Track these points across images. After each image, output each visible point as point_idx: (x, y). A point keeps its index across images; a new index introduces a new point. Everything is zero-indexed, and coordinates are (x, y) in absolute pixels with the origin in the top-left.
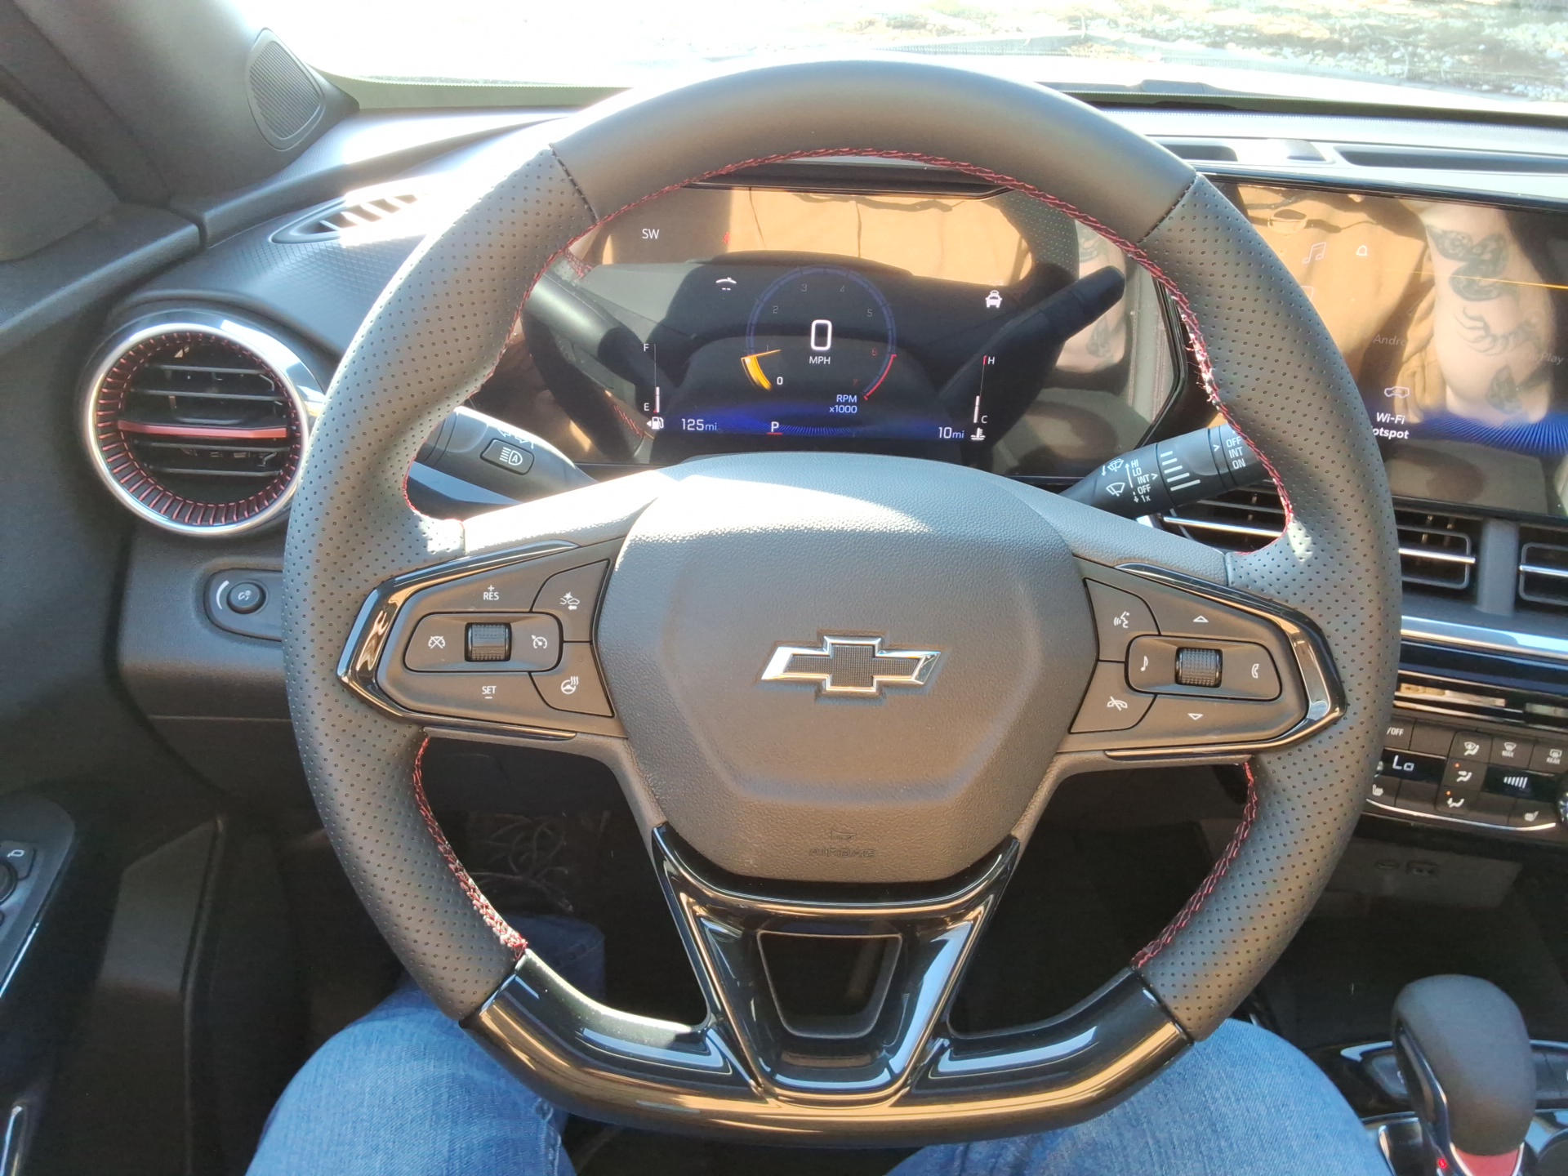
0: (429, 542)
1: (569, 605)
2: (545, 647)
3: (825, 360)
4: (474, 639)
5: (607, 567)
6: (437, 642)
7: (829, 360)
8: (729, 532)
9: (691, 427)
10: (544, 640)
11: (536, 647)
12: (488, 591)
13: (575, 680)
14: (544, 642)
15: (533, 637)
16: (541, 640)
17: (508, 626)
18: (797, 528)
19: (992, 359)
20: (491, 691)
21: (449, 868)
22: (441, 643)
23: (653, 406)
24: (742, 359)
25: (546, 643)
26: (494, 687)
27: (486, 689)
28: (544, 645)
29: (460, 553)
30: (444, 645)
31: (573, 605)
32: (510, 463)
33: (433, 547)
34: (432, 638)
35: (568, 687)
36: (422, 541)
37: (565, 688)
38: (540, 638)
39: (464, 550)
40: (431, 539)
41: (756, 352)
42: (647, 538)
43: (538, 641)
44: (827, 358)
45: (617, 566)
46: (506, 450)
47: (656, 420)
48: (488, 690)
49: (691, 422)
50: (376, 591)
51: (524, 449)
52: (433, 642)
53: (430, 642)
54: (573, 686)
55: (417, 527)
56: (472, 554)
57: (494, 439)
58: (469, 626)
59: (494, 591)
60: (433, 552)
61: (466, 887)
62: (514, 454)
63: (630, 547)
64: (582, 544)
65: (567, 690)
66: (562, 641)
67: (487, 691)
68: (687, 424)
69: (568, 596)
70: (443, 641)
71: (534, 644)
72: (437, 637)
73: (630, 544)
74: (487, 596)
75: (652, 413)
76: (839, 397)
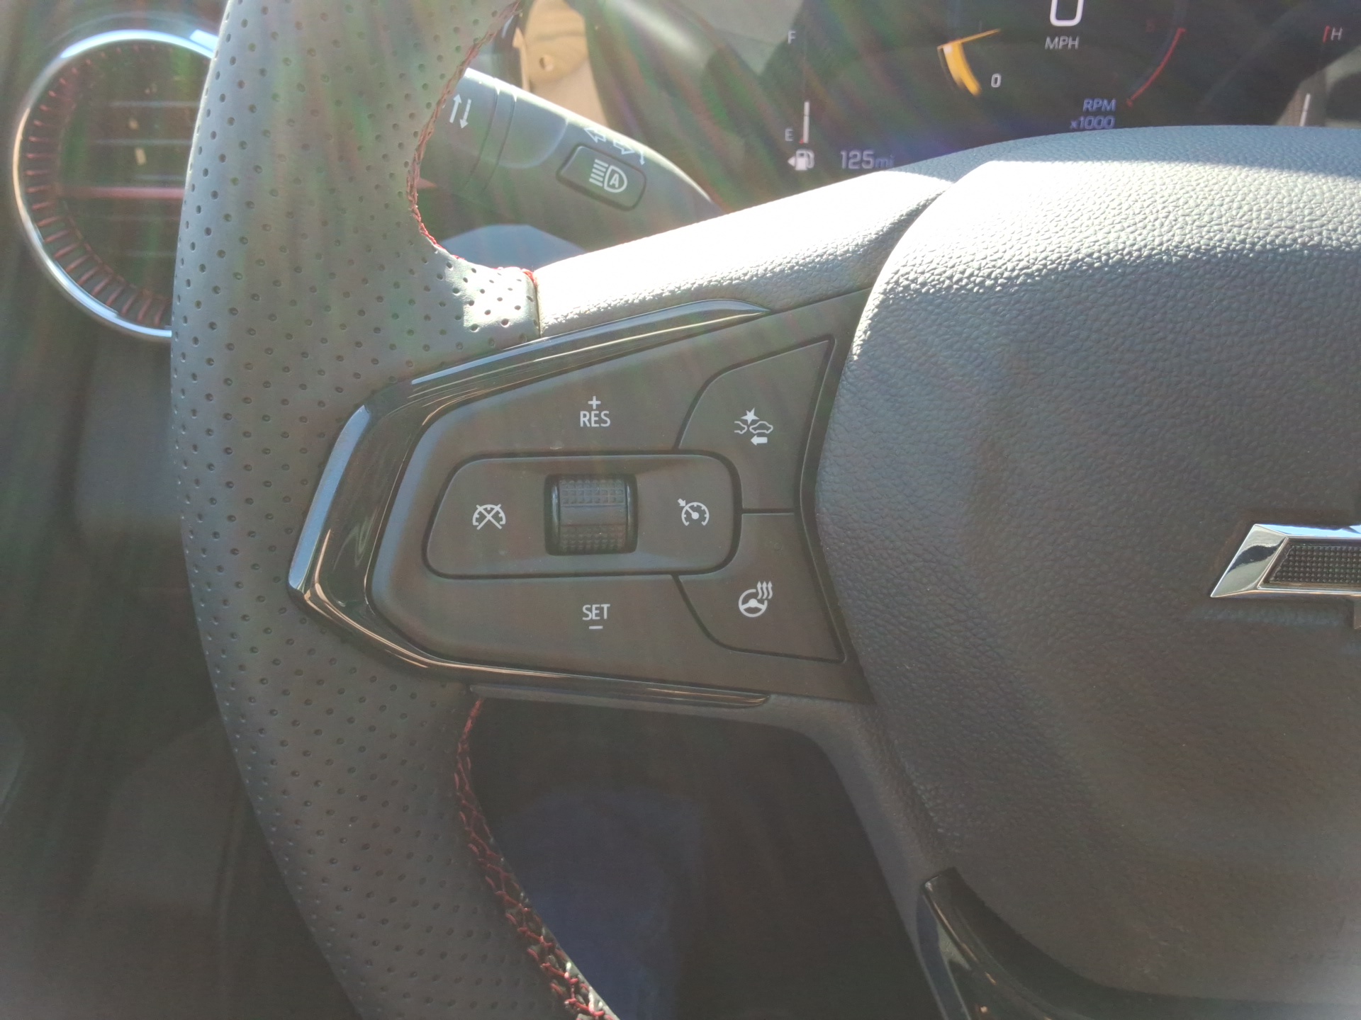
0: (467, 308)
1: (753, 435)
2: (704, 524)
3: (1071, 43)
4: (563, 509)
5: (827, 355)
6: (489, 517)
7: (1076, 43)
8: (1120, 261)
9: (854, 164)
10: (704, 507)
11: (687, 524)
12: (590, 409)
13: (765, 588)
14: (702, 513)
15: (682, 503)
16: (697, 509)
17: (630, 480)
18: (1283, 245)
19: (1337, 31)
20: (601, 614)
21: (528, 954)
22: (496, 516)
23: (797, 134)
24: (939, 48)
25: (707, 515)
26: (605, 606)
27: (590, 610)
28: (702, 518)
29: (529, 328)
30: (503, 522)
31: (760, 435)
32: (606, 188)
33: (474, 317)
34: (480, 509)
35: (753, 603)
36: (453, 305)
37: (746, 606)
38: (695, 504)
39: (537, 323)
40: (471, 303)
41: (962, 37)
42: (924, 284)
43: (690, 510)
44: (1074, 40)
45: (856, 349)
46: (599, 164)
47: (802, 155)
48: (594, 612)
49: (855, 156)
50: (362, 409)
51: (629, 163)
52: (482, 517)
53: (476, 515)
54: (761, 601)
55: (440, 276)
56: (555, 330)
57: (578, 145)
58: (552, 481)
59: (599, 408)
60: (474, 327)
61: (561, 989)
62: (613, 172)
63: (882, 306)
64: (778, 306)
65: (750, 610)
66: (738, 510)
67: (593, 615)
68: (848, 158)
69: (750, 416)
70: (502, 514)
71: (683, 516)
72: (489, 507)
73: (882, 302)
74: (587, 419)
75: (797, 145)
76: (1088, 104)
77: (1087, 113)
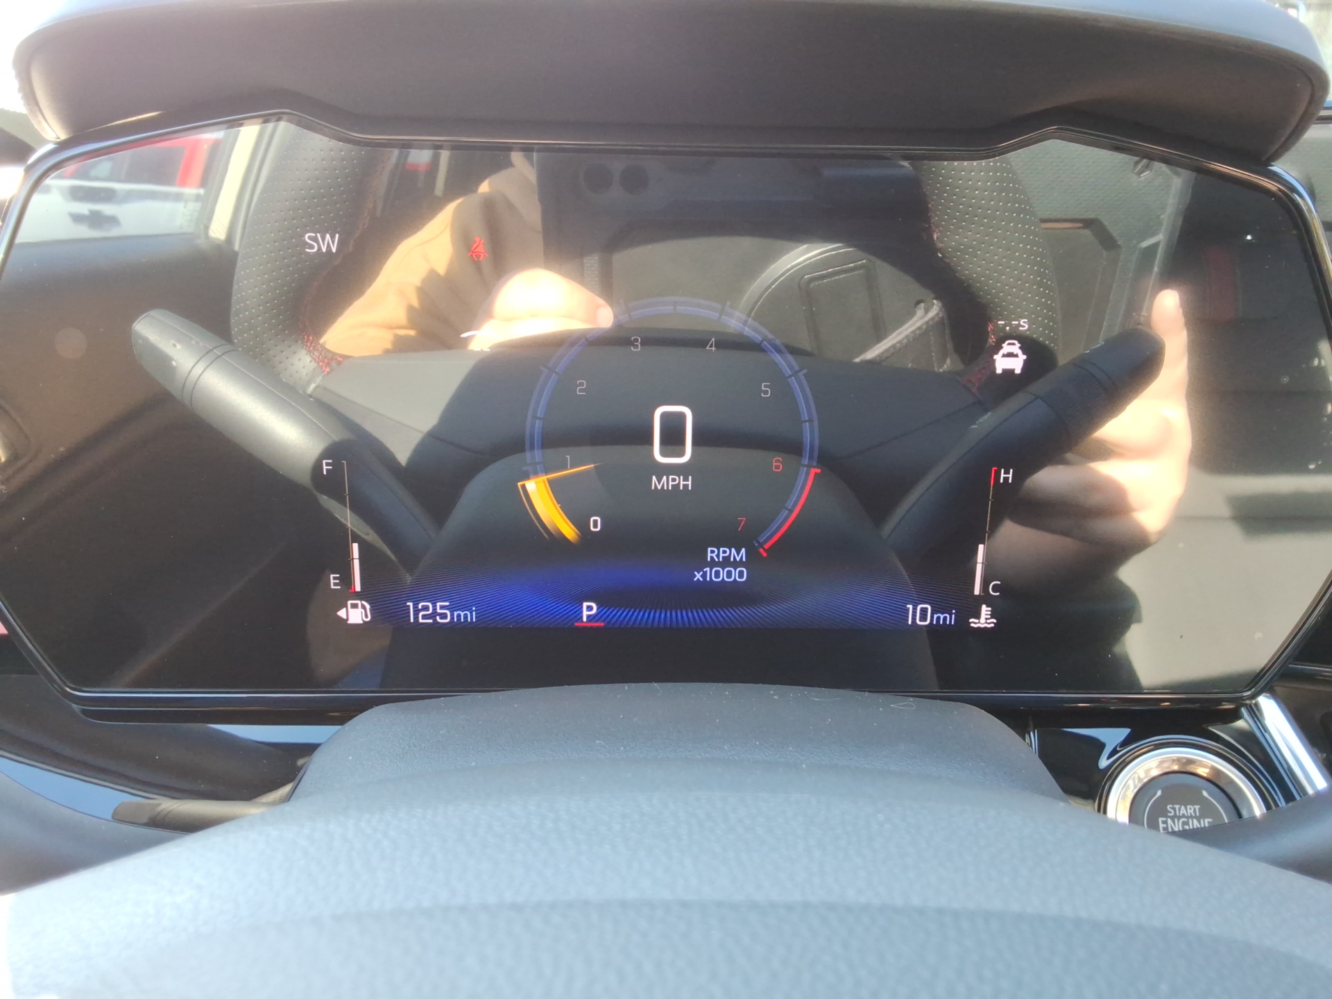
3: (682, 482)
7: (689, 482)
9: (424, 617)
19: (1007, 472)
23: (346, 579)
24: (521, 484)
41: (546, 473)
44: (686, 479)
47: (354, 606)
49: (426, 608)
68: (417, 611)
75: (347, 593)
76: (712, 553)
77: (713, 564)
